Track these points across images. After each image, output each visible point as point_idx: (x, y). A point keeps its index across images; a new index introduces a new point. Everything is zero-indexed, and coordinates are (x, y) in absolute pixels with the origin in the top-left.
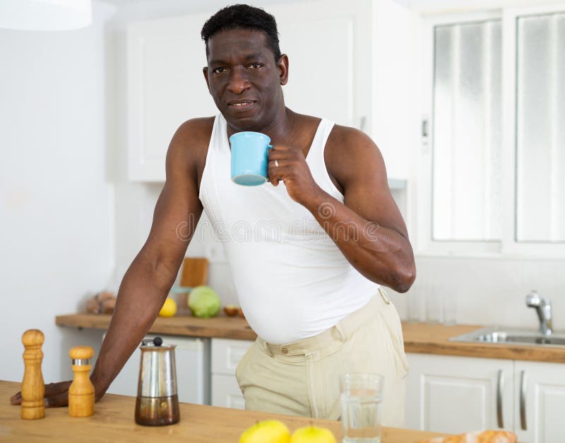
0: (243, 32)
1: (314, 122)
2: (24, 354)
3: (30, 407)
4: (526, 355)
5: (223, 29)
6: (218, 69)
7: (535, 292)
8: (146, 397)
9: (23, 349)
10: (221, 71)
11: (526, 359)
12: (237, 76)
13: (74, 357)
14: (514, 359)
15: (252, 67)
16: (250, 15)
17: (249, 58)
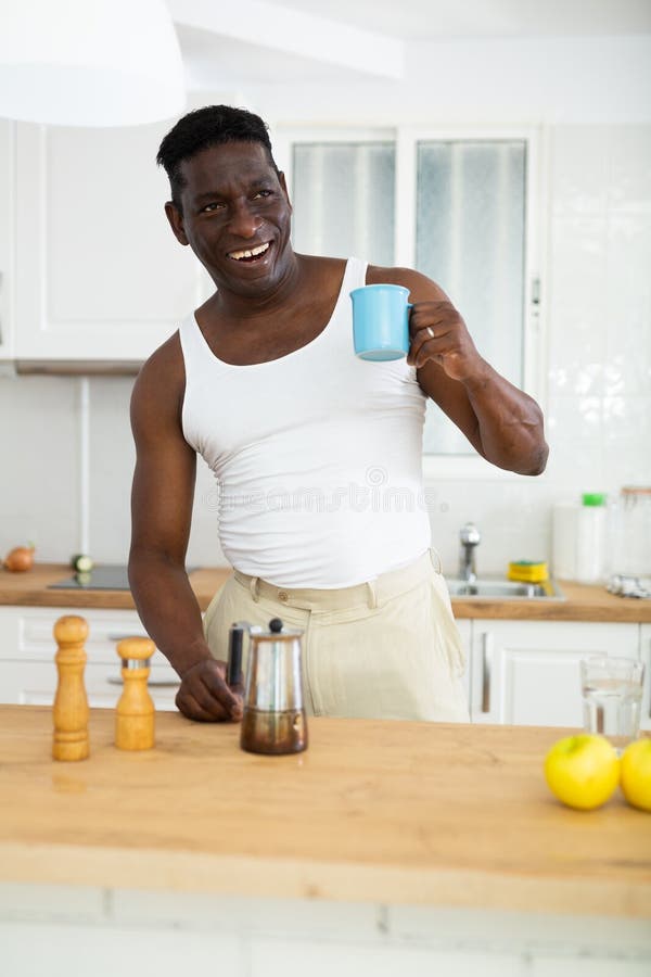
0: (240, 145)
1: (339, 266)
2: (58, 656)
3: (74, 741)
4: (492, 612)
5: (208, 145)
6: (210, 206)
7: (470, 524)
8: (264, 712)
9: (54, 648)
10: (213, 209)
11: (492, 618)
12: (244, 212)
13: (126, 656)
14: (472, 618)
15: (259, 196)
16: (243, 119)
17: (255, 184)
